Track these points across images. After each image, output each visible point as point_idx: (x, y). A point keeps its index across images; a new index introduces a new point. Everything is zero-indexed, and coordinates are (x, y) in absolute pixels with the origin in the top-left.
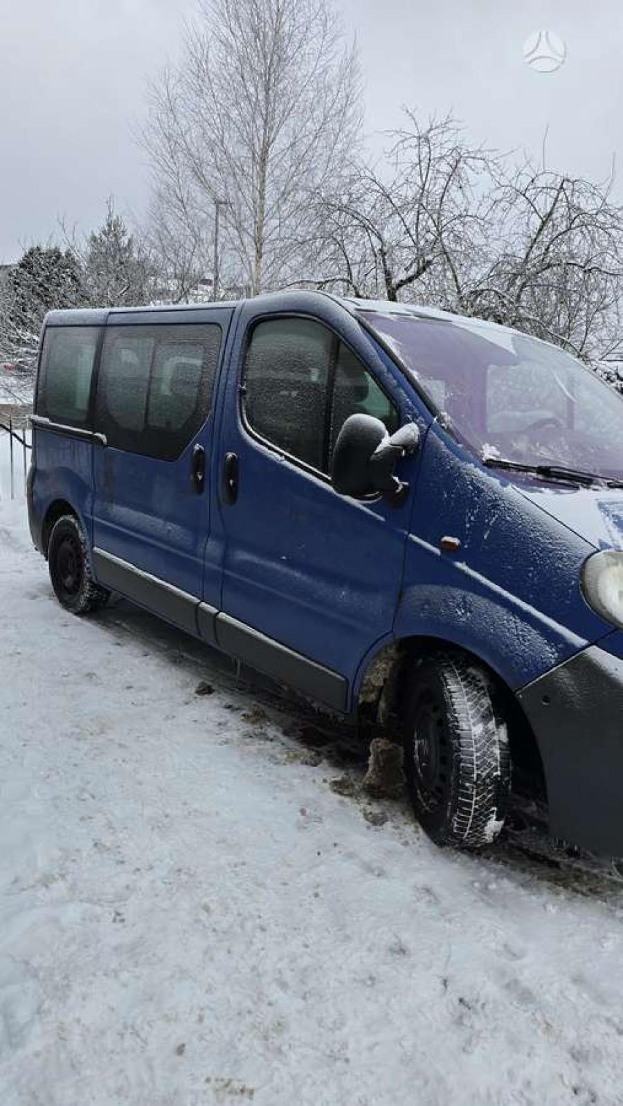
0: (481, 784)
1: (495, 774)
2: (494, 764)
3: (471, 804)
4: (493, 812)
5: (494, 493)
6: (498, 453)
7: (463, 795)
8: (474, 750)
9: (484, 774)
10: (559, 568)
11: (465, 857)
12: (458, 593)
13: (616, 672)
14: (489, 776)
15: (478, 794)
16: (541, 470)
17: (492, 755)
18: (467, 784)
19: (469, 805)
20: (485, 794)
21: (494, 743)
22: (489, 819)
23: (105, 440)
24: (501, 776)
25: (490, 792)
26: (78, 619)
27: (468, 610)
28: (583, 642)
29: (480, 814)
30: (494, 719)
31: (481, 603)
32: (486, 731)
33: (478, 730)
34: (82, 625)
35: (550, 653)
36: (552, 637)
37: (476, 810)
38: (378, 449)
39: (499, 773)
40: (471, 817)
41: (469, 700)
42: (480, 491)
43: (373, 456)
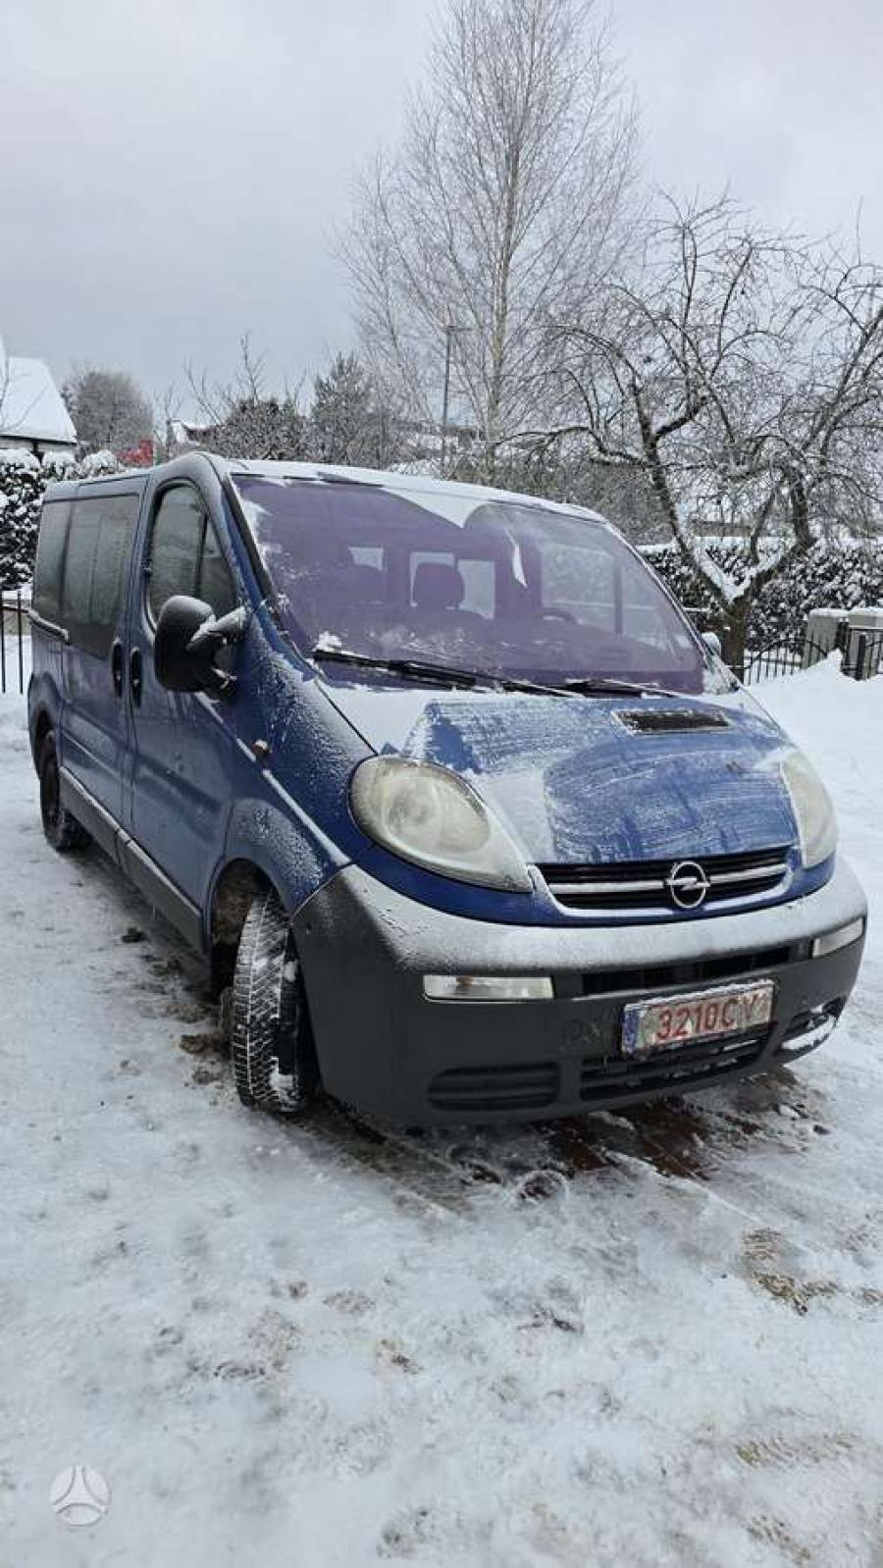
0: (255, 1027)
1: (272, 1016)
2: (272, 1005)
3: (245, 1051)
4: (274, 1063)
5: (294, 688)
6: (339, 644)
7: (236, 1039)
8: (250, 987)
9: (258, 1016)
10: (332, 775)
11: (271, 1123)
12: (264, 805)
13: (365, 895)
14: (265, 1018)
15: (252, 1040)
16: (392, 666)
17: (272, 995)
18: (240, 1027)
19: (244, 1052)
20: (261, 1039)
21: (277, 980)
22: (271, 1071)
23: (67, 637)
24: (280, 1020)
25: (267, 1037)
26: (56, 855)
27: (267, 826)
28: (346, 859)
29: (259, 1064)
30: (284, 953)
31: (276, 815)
32: (270, 966)
33: (260, 964)
34: (57, 861)
35: (316, 872)
36: (321, 854)
37: (252, 1059)
38: (196, 636)
39: (277, 1016)
40: (248, 1066)
41: (262, 932)
42: (282, 685)
43: (190, 645)
